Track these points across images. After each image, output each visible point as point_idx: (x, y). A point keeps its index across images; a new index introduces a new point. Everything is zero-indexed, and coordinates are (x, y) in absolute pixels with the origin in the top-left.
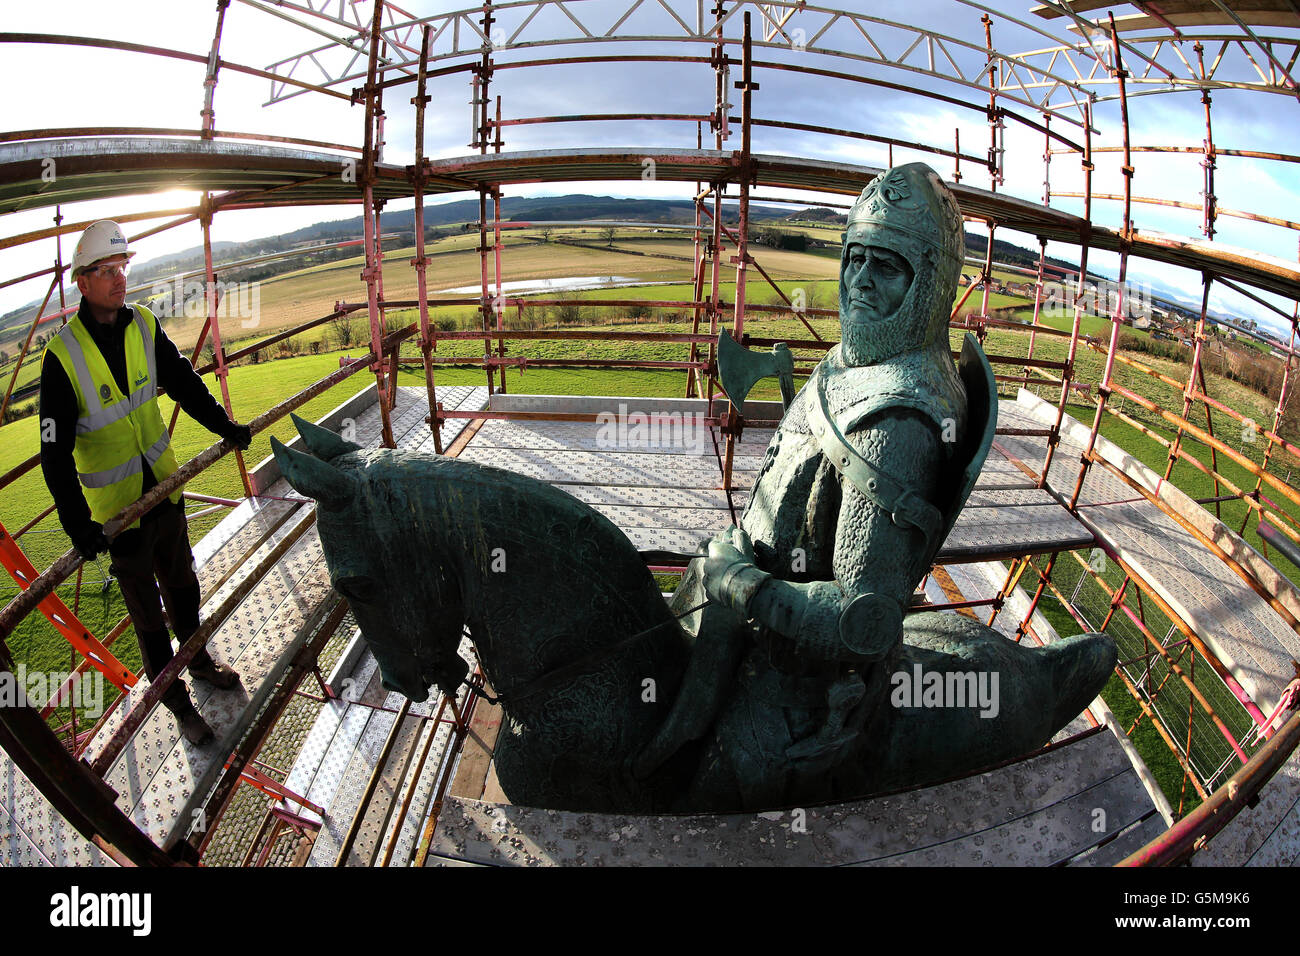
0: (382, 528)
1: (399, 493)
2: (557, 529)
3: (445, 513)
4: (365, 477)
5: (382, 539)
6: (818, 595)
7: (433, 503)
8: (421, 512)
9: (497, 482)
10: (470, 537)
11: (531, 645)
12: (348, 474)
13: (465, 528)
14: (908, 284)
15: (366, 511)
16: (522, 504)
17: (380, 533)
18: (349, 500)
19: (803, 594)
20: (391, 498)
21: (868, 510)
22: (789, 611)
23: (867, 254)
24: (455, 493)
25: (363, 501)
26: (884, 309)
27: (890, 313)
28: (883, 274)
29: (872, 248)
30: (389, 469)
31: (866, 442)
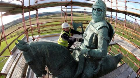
0: (33, 53)
1: (35, 48)
2: (58, 49)
3: (42, 49)
4: (30, 46)
5: (33, 55)
6: (97, 50)
7: (40, 48)
8: (39, 50)
9: (49, 44)
10: (46, 52)
11: (57, 66)
12: (27, 46)
13: (45, 51)
14: (102, 12)
15: (31, 51)
16: (53, 46)
17: (33, 54)
18: (28, 50)
19: (95, 51)
20: (34, 48)
21: (102, 39)
22: (94, 53)
23: (97, 9)
24: (43, 46)
25: (30, 49)
26: (99, 15)
27: (100, 16)
28: (99, 11)
29: (97, 8)
30: (33, 44)
31: (101, 31)
